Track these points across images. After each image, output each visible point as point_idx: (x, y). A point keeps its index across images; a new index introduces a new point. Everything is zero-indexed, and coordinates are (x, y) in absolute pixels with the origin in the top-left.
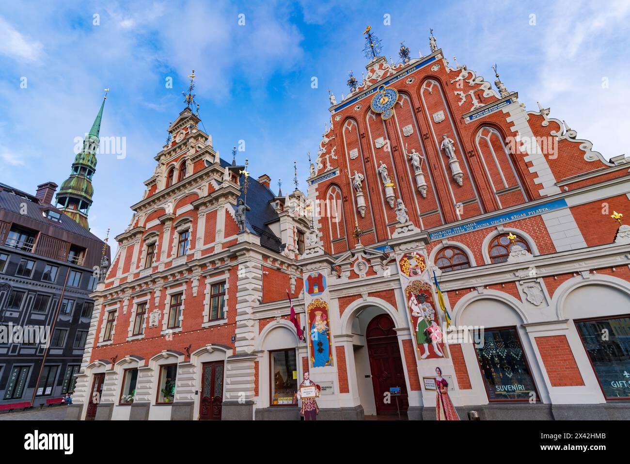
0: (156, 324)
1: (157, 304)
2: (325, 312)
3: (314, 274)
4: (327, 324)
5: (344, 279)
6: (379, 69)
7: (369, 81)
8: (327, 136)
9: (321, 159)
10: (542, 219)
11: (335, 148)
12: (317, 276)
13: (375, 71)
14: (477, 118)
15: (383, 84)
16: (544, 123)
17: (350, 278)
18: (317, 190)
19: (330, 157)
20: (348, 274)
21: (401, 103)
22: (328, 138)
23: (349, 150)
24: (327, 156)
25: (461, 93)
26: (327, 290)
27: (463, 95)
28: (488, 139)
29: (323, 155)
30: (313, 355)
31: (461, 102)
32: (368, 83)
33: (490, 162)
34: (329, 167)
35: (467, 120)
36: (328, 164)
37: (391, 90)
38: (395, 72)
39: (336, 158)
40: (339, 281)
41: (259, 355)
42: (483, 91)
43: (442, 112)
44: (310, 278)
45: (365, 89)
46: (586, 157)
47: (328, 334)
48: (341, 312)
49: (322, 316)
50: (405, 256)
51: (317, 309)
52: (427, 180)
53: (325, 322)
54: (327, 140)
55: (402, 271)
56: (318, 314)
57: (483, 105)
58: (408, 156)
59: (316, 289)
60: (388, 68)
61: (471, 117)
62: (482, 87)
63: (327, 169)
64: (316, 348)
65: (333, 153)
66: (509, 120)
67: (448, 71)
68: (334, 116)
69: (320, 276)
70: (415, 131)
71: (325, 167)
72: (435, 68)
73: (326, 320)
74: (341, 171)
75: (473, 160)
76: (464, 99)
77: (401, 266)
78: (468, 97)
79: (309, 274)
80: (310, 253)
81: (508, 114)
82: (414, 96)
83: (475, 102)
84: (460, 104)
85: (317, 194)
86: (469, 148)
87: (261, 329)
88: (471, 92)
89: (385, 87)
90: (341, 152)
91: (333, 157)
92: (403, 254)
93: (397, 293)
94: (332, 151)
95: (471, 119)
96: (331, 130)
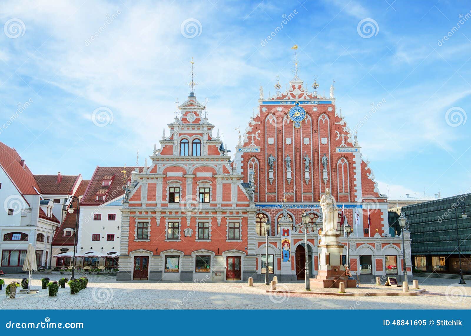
0: (190, 235)
1: (188, 225)
2: (288, 243)
3: (286, 229)
4: (289, 248)
5: (297, 233)
6: (298, 88)
7: (291, 94)
8: (254, 119)
9: (248, 135)
10: (352, 211)
11: (259, 131)
12: (287, 229)
13: (295, 88)
14: (342, 152)
15: (299, 102)
16: (366, 168)
17: (299, 233)
18: (242, 157)
19: (255, 137)
20: (299, 231)
21: (306, 121)
22: (256, 122)
23: (268, 137)
24: (253, 135)
25: (338, 133)
26: (290, 235)
27: (339, 135)
28: (343, 164)
29: (249, 133)
30: (283, 258)
31: (337, 138)
32: (289, 94)
33: (341, 177)
34: (253, 144)
35: (337, 151)
36: (253, 141)
37: (303, 109)
38: (307, 98)
39: (259, 139)
40: (295, 233)
41: (258, 256)
42: (348, 138)
43: (326, 139)
44: (283, 230)
45: (286, 98)
46: (375, 190)
47: (289, 251)
48: (294, 245)
49: (287, 245)
50: (321, 229)
51: (285, 242)
52: (310, 176)
53: (289, 247)
54: (254, 123)
55: (319, 234)
56: (286, 244)
57: (346, 146)
58: (303, 158)
59: (286, 234)
60: (304, 91)
61: (339, 150)
62: (348, 135)
63: (251, 144)
64: (284, 255)
65: (257, 135)
66: (354, 159)
67: (336, 116)
68: (261, 107)
69: (288, 230)
70: (310, 143)
71: (250, 142)
72: (330, 109)
73: (289, 246)
74: (261, 150)
75: (334, 173)
76: (339, 138)
77: (319, 232)
78: (341, 137)
79: (283, 228)
80: (285, 220)
81: (354, 157)
82: (315, 121)
83: (343, 142)
84: (336, 139)
85: (242, 159)
86: (334, 167)
87: (259, 247)
88: (343, 135)
89: (299, 105)
90: (263, 136)
91: (257, 138)
92: (320, 228)
93: (315, 241)
94: (257, 133)
95: (339, 151)
96: (258, 116)
